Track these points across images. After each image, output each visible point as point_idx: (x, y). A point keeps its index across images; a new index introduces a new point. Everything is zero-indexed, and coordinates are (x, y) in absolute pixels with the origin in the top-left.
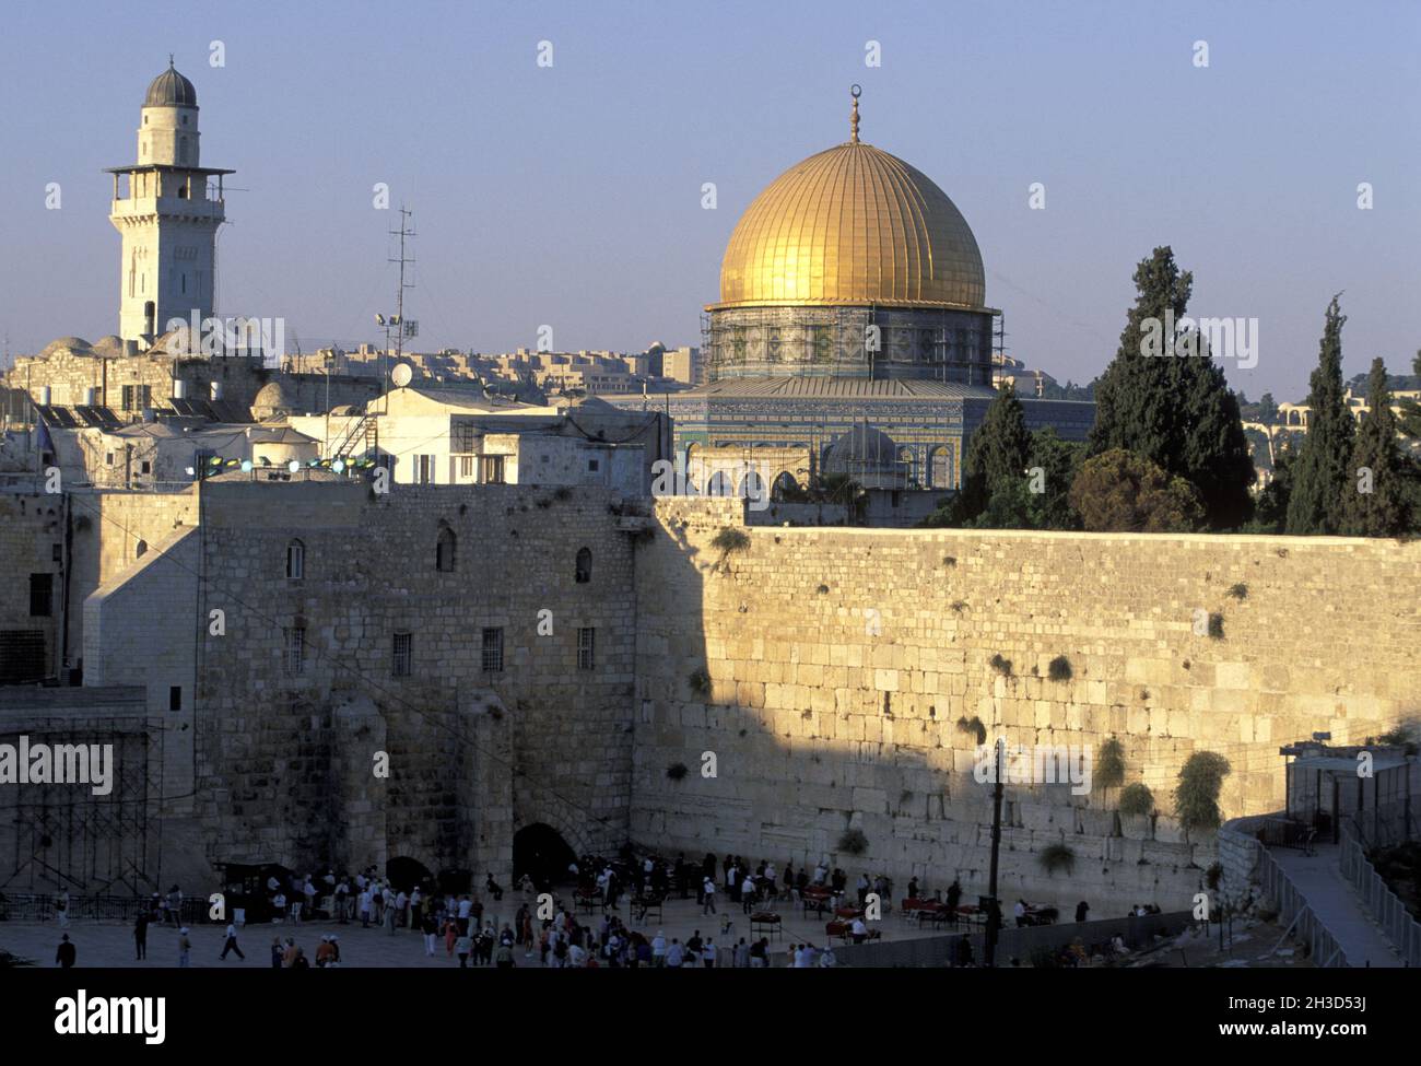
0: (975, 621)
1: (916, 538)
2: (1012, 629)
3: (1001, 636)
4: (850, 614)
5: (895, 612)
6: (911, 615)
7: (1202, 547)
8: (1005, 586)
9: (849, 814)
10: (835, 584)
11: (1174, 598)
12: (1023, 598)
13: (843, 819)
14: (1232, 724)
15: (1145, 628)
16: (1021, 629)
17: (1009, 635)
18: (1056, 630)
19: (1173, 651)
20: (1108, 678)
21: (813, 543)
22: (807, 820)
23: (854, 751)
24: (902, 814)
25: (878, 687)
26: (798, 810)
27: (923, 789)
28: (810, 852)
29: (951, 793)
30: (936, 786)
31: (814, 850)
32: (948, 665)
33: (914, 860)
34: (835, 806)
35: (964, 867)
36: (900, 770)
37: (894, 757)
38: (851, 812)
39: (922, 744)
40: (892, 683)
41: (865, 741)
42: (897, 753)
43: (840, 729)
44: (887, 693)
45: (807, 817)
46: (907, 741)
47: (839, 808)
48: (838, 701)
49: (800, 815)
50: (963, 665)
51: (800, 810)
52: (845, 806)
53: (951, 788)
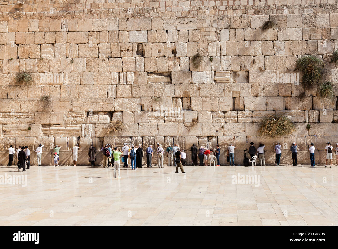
0: (203, 1)
2: (231, 3)
3: (223, 8)
4: (107, 2)
9: (111, 114)
13: (107, 116)
16: (237, 3)
17: (228, 7)
20: (303, 25)
23: (114, 78)
24: (154, 110)
25: (131, 41)
26: (71, 114)
27: (169, 95)
28: (82, 137)
29: (191, 96)
30: (179, 93)
31: (85, 136)
32: (185, 25)
33: (166, 135)
34: (100, 110)
35: (204, 135)
36: (151, 86)
37: (146, 79)
38: (113, 112)
39: (167, 70)
40: (142, 38)
41: (122, 72)
42: (148, 76)
43: (103, 67)
44: (139, 44)
45: (78, 118)
46: (155, 70)
47: (104, 110)
48: (100, 51)
49: (73, 117)
50: (196, 25)
51: (73, 115)
52: (109, 109)
53: (191, 93)
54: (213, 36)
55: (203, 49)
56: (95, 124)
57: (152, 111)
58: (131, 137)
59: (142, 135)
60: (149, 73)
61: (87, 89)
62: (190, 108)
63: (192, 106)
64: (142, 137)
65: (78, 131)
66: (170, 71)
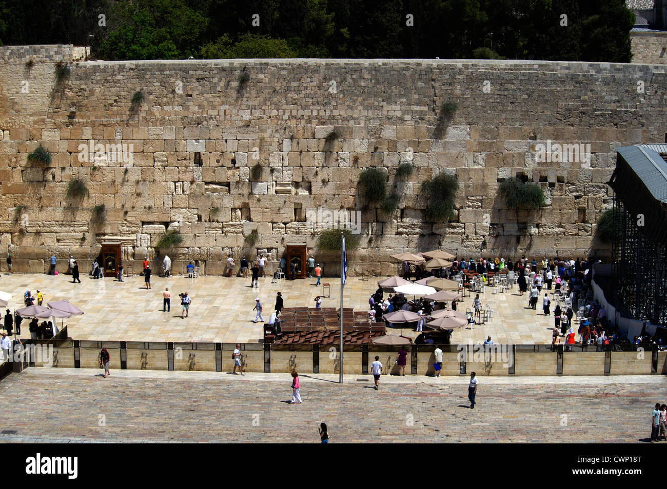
0: (264, 110)
1: (216, 65)
2: (294, 113)
3: (286, 117)
4: (162, 109)
5: (200, 106)
6: (213, 108)
7: (435, 65)
8: (288, 90)
9: (167, 224)
10: (150, 93)
11: (415, 93)
12: (302, 96)
13: (163, 227)
14: (459, 158)
15: (396, 110)
16: (301, 113)
17: (291, 117)
18: (328, 113)
19: (416, 121)
20: (369, 137)
21: (131, 69)
22: (134, 229)
23: (170, 188)
24: (211, 220)
25: (188, 150)
26: (126, 224)
27: (228, 205)
28: (138, 247)
29: (250, 206)
30: (238, 204)
31: (141, 245)
32: (245, 135)
33: (223, 246)
34: (156, 220)
35: (263, 246)
36: (209, 196)
37: (203, 189)
38: (169, 222)
39: (226, 180)
40: (200, 147)
41: (179, 181)
42: (206, 187)
43: (158, 176)
44: (196, 153)
45: (133, 228)
46: (214, 180)
47: (160, 220)
48: (156, 159)
49: (128, 227)
50: (257, 135)
51: (128, 224)
52: (165, 220)
53: (250, 204)
54: (274, 147)
55: (264, 160)
56: (150, 234)
57: (210, 221)
58: (188, 248)
59: (200, 246)
60: (207, 183)
61: (142, 199)
62: (249, 219)
63: (252, 217)
64: (200, 248)
65: (133, 240)
66: (229, 181)
